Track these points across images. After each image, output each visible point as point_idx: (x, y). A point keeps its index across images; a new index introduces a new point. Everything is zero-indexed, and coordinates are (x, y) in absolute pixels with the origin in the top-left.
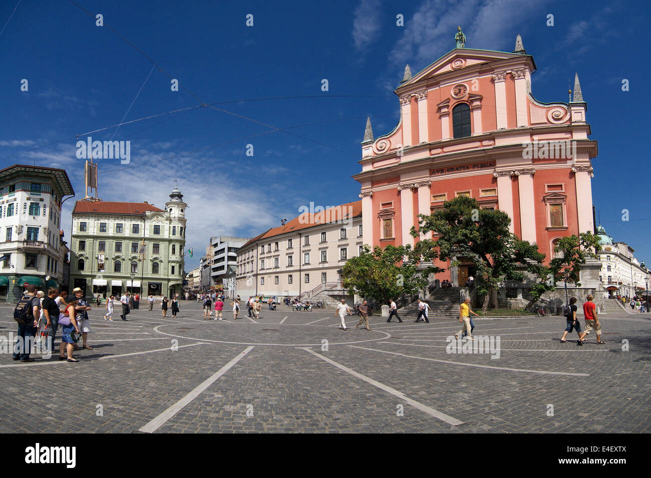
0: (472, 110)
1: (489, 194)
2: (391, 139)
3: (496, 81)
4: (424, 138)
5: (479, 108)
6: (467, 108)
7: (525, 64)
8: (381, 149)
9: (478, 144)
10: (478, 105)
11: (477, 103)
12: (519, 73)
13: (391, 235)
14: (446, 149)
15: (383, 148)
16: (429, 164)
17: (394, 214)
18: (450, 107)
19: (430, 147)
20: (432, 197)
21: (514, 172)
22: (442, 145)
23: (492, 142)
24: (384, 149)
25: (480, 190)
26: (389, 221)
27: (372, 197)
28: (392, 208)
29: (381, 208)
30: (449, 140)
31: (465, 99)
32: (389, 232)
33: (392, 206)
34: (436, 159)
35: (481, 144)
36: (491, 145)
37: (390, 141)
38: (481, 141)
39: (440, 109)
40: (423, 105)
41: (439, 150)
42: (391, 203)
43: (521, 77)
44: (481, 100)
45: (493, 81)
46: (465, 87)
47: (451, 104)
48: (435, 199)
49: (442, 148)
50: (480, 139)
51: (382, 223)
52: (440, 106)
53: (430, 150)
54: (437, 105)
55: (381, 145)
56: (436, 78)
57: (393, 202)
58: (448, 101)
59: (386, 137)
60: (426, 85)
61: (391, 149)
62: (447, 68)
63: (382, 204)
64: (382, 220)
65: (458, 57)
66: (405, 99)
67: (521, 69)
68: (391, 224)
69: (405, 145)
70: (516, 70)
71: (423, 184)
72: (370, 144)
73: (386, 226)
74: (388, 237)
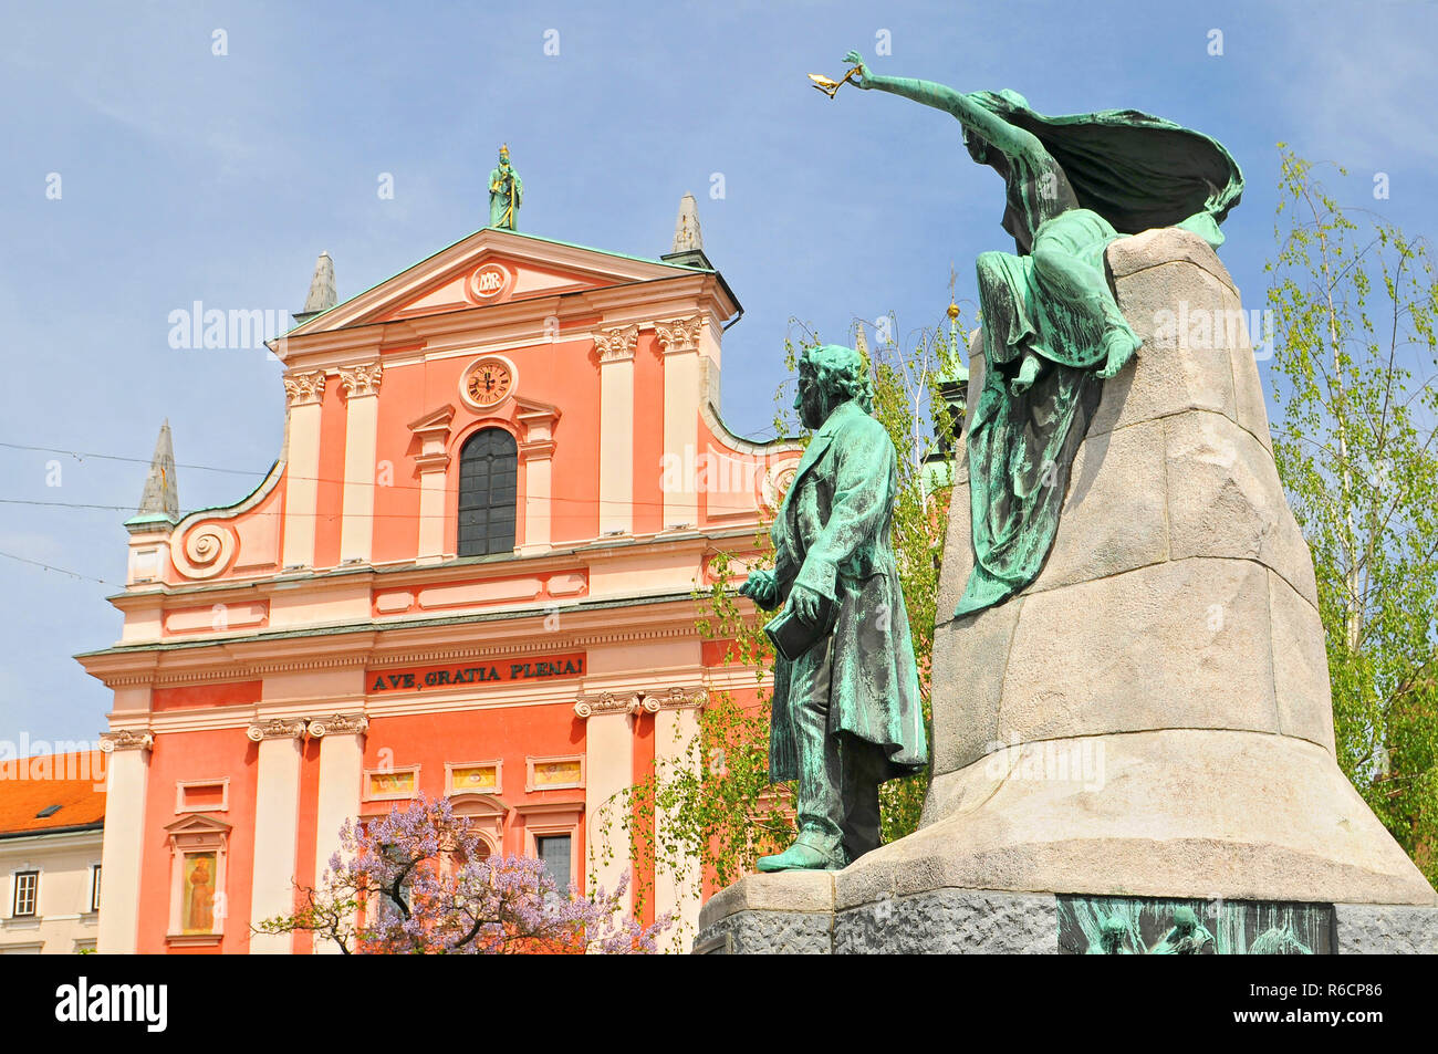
0: (524, 455)
1: (559, 780)
2: (240, 526)
3: (604, 359)
4: (357, 547)
5: (548, 451)
6: (507, 448)
7: (701, 300)
8: (198, 559)
9: (531, 587)
10: (543, 442)
11: (538, 434)
12: (678, 330)
13: (209, 922)
14: (427, 597)
15: (208, 558)
16: (364, 650)
17: (228, 834)
18: (452, 437)
19: (377, 583)
20: (367, 778)
21: (641, 698)
22: (417, 582)
23: (577, 584)
24: (211, 563)
25: (530, 763)
26: (206, 862)
27: (149, 752)
28: (223, 807)
29: (182, 806)
30: (438, 562)
31: (506, 413)
32: (202, 909)
33: (220, 801)
34: (385, 635)
35: (545, 587)
36: (574, 594)
37: (235, 533)
38: (544, 577)
39: (419, 439)
40: (362, 413)
41: (403, 599)
42: (221, 787)
43: (683, 347)
44: (553, 422)
45: (595, 355)
46: (506, 371)
47: (455, 428)
48: (379, 789)
49: (415, 590)
50: (542, 570)
51: (181, 868)
52: (421, 429)
53: (376, 593)
54: (411, 427)
55: (203, 544)
56: (414, 325)
57: (226, 783)
58: (448, 415)
59: (223, 515)
60: (380, 344)
61: (236, 565)
62: (454, 294)
63: (186, 789)
64: (179, 853)
65: (491, 256)
66: (305, 383)
67: (685, 318)
68: (214, 875)
69: (288, 562)
70: (670, 320)
71: (338, 727)
72: (161, 531)
73: (195, 880)
74: (199, 927)
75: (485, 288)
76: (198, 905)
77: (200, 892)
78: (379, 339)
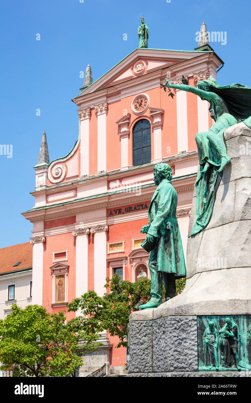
0: (153, 128)
2: (68, 164)
4: (102, 167)
5: (161, 126)
6: (147, 126)
7: (208, 63)
8: (56, 176)
10: (159, 122)
11: (157, 120)
13: (64, 298)
15: (58, 176)
16: (105, 202)
17: (68, 268)
18: (130, 124)
20: (108, 246)
22: (121, 177)
24: (59, 177)
26: (62, 279)
27: (44, 243)
28: (66, 259)
29: (55, 260)
30: (127, 169)
31: (147, 113)
33: (65, 257)
34: (112, 196)
37: (66, 166)
39: (120, 127)
42: (65, 253)
44: (162, 115)
46: (146, 99)
47: (131, 121)
48: (112, 249)
49: (121, 179)
51: (54, 281)
52: (120, 123)
53: (109, 182)
54: (117, 123)
55: (57, 171)
56: (117, 87)
57: (67, 251)
58: (129, 117)
59: (62, 161)
60: (106, 95)
61: (67, 177)
62: (129, 74)
63: (55, 254)
64: (54, 276)
65: (139, 58)
66: (84, 112)
67: (203, 70)
68: (65, 283)
69: (82, 174)
70: (198, 72)
71: (99, 229)
72: (44, 168)
73: (59, 285)
74: (61, 300)
75: (138, 70)
76: (60, 293)
77: (61, 288)
78: (106, 93)
